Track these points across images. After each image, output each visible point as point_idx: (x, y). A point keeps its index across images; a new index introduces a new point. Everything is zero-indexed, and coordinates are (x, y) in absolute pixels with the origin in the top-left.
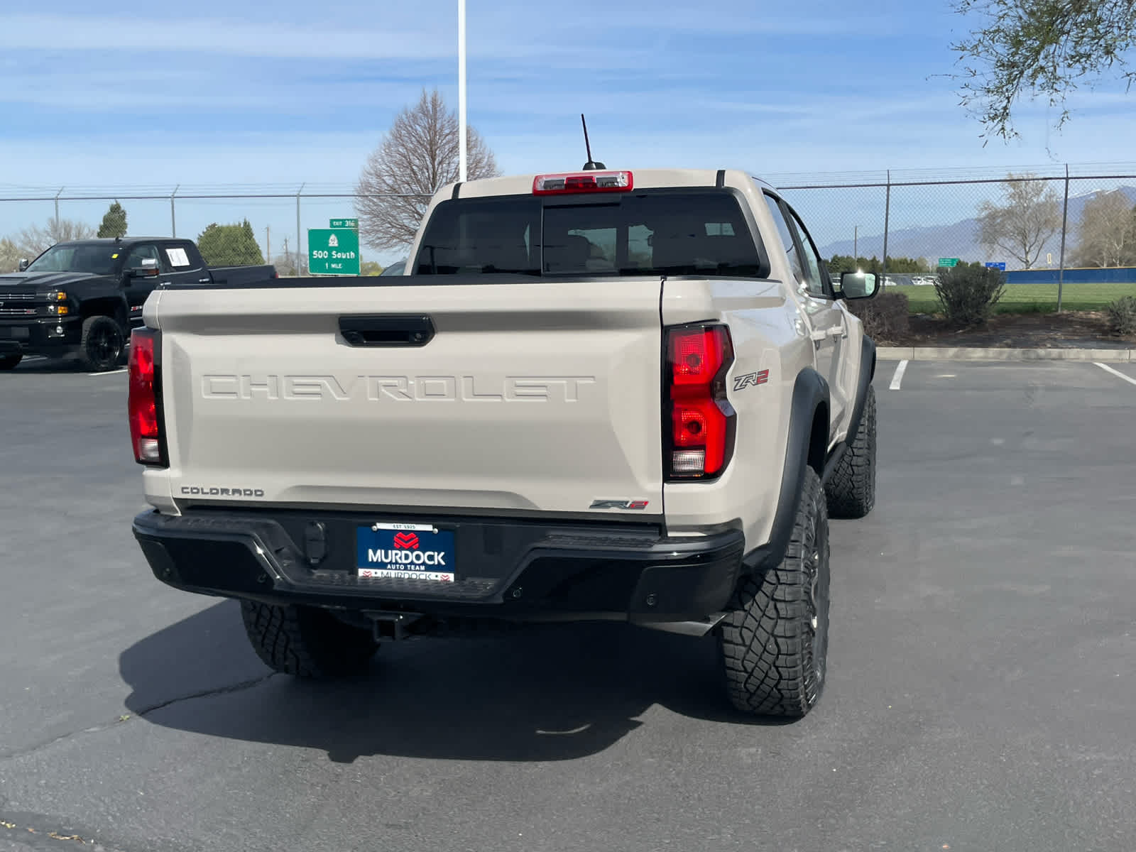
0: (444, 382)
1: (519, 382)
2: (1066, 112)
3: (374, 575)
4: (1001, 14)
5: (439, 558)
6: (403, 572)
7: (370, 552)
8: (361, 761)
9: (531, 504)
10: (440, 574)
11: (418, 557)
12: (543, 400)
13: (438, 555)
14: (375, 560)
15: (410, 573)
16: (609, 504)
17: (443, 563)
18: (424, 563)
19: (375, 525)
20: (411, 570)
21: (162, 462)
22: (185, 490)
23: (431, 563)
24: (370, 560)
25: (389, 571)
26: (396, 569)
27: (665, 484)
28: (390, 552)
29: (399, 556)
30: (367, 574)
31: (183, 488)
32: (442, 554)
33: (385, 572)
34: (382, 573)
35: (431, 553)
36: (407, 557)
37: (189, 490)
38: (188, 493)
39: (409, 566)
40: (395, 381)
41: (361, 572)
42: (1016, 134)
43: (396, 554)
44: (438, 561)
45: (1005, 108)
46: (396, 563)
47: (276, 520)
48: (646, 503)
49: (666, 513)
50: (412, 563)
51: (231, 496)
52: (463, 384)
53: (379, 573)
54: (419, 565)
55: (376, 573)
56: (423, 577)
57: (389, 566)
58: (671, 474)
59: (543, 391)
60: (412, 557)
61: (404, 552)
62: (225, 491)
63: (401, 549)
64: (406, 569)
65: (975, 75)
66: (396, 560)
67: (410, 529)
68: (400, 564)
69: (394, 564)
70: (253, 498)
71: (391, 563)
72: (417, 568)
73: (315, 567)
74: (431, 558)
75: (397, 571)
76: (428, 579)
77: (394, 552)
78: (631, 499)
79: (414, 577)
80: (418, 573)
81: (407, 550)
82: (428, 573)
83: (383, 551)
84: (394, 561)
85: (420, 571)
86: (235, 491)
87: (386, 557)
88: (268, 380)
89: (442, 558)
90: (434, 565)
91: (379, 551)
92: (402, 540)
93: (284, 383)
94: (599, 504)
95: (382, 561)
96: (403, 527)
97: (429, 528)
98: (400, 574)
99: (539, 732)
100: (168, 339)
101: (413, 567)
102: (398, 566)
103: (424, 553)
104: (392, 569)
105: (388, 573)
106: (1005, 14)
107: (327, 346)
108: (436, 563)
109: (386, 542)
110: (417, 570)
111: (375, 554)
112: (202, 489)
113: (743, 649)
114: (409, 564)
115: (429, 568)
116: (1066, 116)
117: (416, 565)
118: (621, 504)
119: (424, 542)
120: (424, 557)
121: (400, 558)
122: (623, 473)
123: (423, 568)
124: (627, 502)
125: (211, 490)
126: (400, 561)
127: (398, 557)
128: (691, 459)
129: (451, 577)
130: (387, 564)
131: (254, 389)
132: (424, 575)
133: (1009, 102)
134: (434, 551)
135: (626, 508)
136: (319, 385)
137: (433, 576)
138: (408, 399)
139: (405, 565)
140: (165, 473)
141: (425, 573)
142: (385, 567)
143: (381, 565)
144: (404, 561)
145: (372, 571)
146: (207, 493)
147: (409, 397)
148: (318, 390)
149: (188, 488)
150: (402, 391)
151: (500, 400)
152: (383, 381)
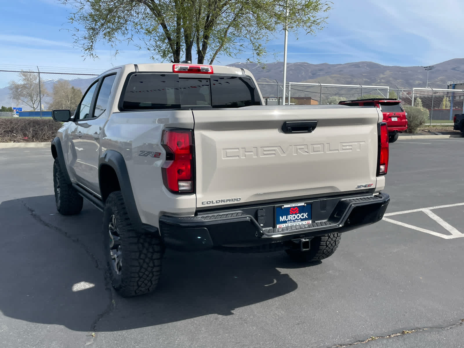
0: (320, 146)
1: (344, 144)
2: (117, 50)
3: (282, 227)
4: (81, 7)
5: (305, 215)
6: (293, 223)
7: (281, 217)
9: (338, 189)
10: (306, 222)
11: (298, 217)
12: (351, 150)
13: (305, 214)
14: (282, 221)
15: (296, 223)
16: (361, 187)
17: (307, 217)
18: (300, 218)
19: (283, 206)
22: (204, 203)
23: (303, 218)
24: (281, 221)
25: (288, 224)
27: (377, 177)
28: (288, 216)
30: (280, 227)
32: (307, 213)
33: (287, 224)
34: (286, 225)
35: (303, 214)
36: (294, 217)
37: (206, 203)
39: (295, 221)
40: (303, 147)
41: (278, 226)
42: (97, 57)
43: (291, 217)
44: (305, 217)
45: (92, 46)
48: (372, 184)
49: (377, 187)
50: (296, 219)
51: (225, 203)
52: (326, 145)
53: (284, 225)
54: (299, 219)
57: (288, 222)
58: (378, 174)
59: (351, 147)
60: (296, 217)
61: (293, 215)
62: (222, 201)
63: (292, 215)
64: (294, 221)
65: (78, 31)
66: (291, 219)
67: (296, 206)
68: (292, 220)
69: (290, 221)
70: (236, 202)
71: (289, 221)
72: (298, 221)
74: (303, 216)
75: (291, 223)
76: (303, 224)
77: (290, 216)
80: (299, 223)
81: (294, 214)
82: (302, 222)
83: (285, 216)
84: (290, 220)
85: (299, 222)
86: (227, 200)
87: (287, 218)
88: (253, 150)
89: (307, 215)
90: (304, 218)
91: (284, 216)
92: (293, 210)
93: (260, 150)
94: (359, 187)
95: (285, 220)
96: (293, 205)
97: (303, 204)
98: (292, 224)
102: (291, 221)
103: (300, 215)
104: (289, 223)
106: (83, 8)
107: (276, 134)
108: (305, 218)
109: (287, 212)
111: (282, 218)
112: (212, 201)
114: (295, 220)
115: (302, 220)
116: (117, 52)
117: (297, 219)
118: (365, 186)
119: (301, 210)
120: (300, 216)
121: (292, 218)
123: (300, 220)
124: (367, 185)
125: (216, 201)
126: (292, 219)
127: (291, 218)
129: (310, 222)
130: (287, 221)
131: (247, 154)
132: (301, 223)
133: (93, 44)
134: (304, 213)
136: (275, 150)
137: (304, 222)
138: (308, 154)
139: (294, 220)
140: (193, 196)
141: (301, 222)
142: (287, 222)
143: (285, 222)
144: (293, 219)
145: (282, 225)
146: (214, 203)
147: (308, 153)
148: (274, 152)
149: (205, 202)
150: (306, 150)
151: (338, 152)
152: (299, 147)
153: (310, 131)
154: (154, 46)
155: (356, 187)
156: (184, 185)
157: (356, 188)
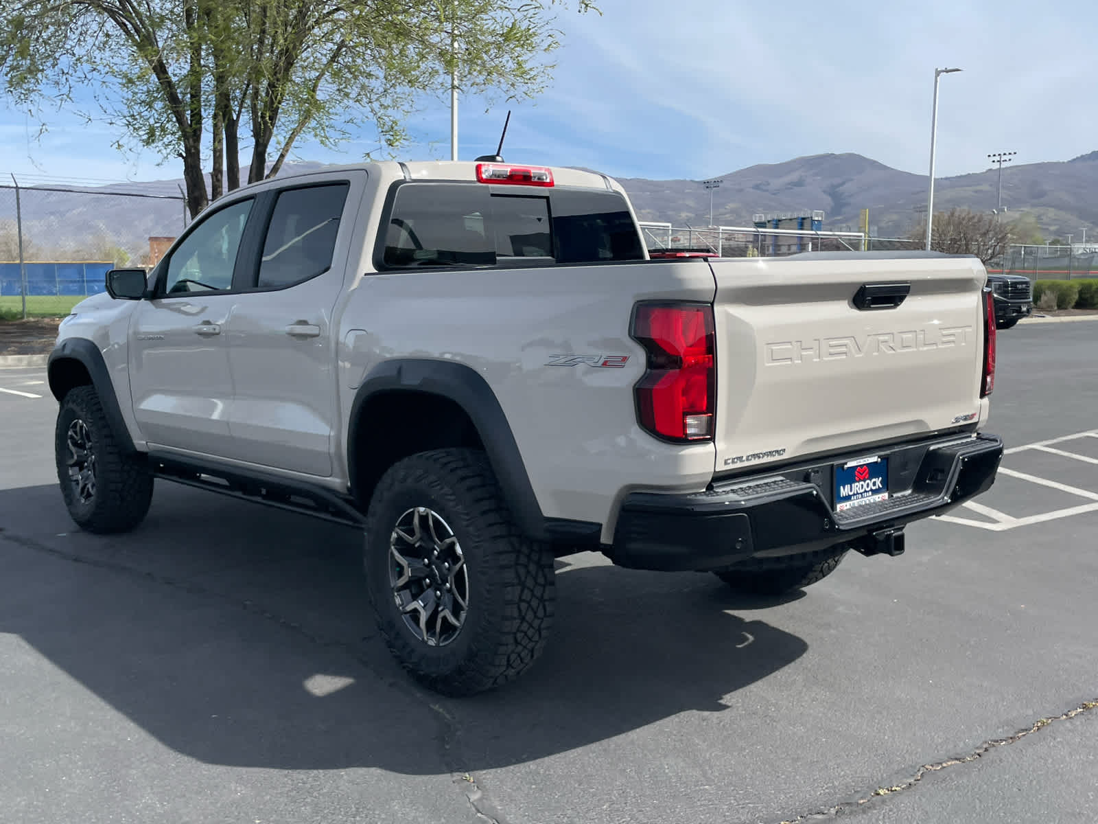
0: (911, 335)
1: (944, 332)
2: (44, 124)
3: (845, 508)
5: (878, 481)
6: (862, 500)
7: (842, 487)
10: (881, 495)
12: (953, 345)
15: (865, 499)
18: (871, 490)
19: (847, 464)
20: (865, 497)
22: (728, 461)
24: (842, 496)
25: (854, 502)
26: (857, 499)
27: (981, 400)
28: (853, 485)
30: (842, 508)
31: (725, 460)
33: (851, 502)
34: (850, 504)
37: (731, 461)
38: (730, 464)
40: (886, 338)
41: (838, 507)
46: (858, 494)
47: (782, 475)
48: (974, 415)
49: (978, 420)
51: (761, 459)
55: (846, 505)
57: (853, 498)
58: (983, 393)
62: (756, 456)
63: (859, 482)
64: (862, 496)
67: (864, 463)
70: (777, 458)
71: (854, 495)
72: (868, 494)
75: (858, 501)
76: (874, 501)
79: (868, 502)
80: (869, 498)
81: (861, 481)
82: (874, 497)
85: (870, 496)
86: (764, 455)
88: (813, 344)
91: (846, 486)
92: (859, 473)
93: (823, 345)
94: (957, 420)
95: (849, 495)
96: (861, 462)
97: (875, 459)
98: (860, 503)
100: (721, 311)
102: (858, 496)
104: (855, 500)
109: (852, 476)
112: (741, 457)
115: (875, 492)
119: (872, 471)
123: (870, 493)
124: (968, 416)
125: (746, 457)
128: (989, 381)
129: (886, 496)
130: (851, 496)
131: (803, 353)
136: (846, 345)
137: (877, 498)
138: (894, 352)
139: (861, 493)
140: (710, 447)
142: (851, 499)
143: (848, 498)
145: (844, 504)
146: (744, 461)
147: (894, 350)
148: (844, 349)
149: (730, 459)
150: (891, 345)
151: (935, 347)
152: (881, 338)
153: (896, 305)
154: (125, 117)
156: (693, 425)
157: (953, 423)
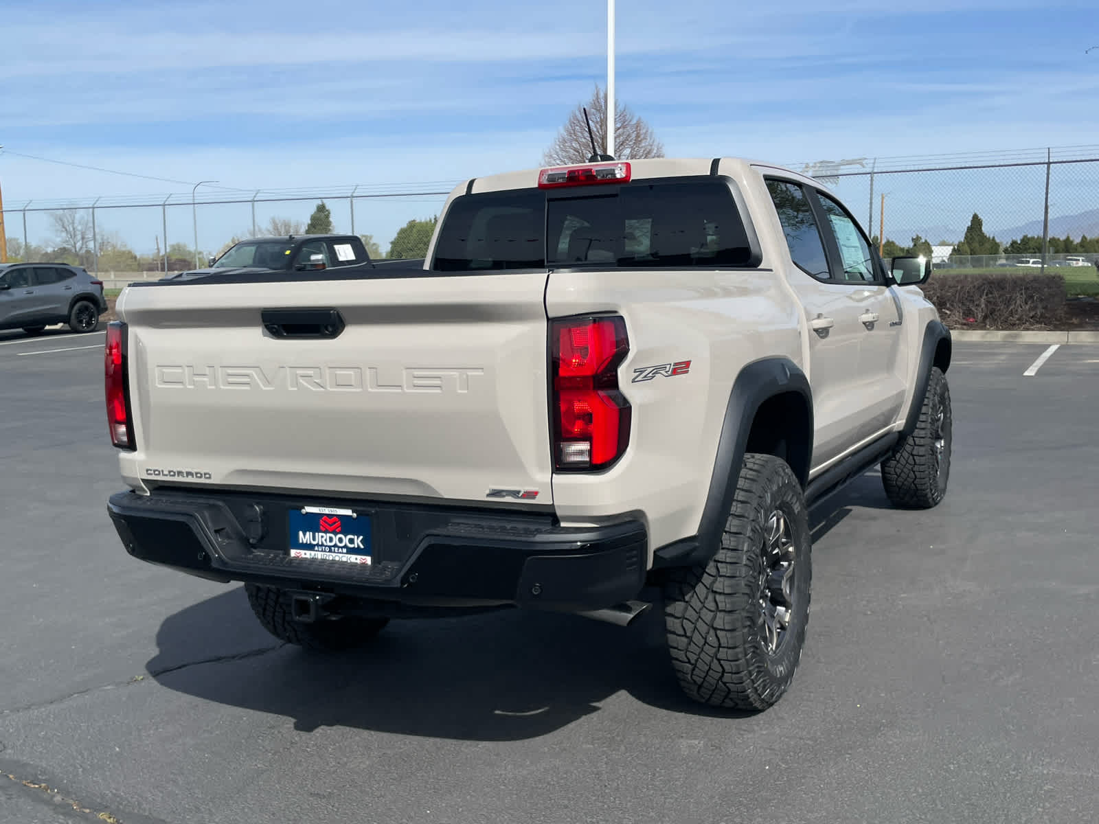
0: (351, 372)
1: (417, 373)
3: (303, 556)
5: (358, 542)
6: (328, 554)
7: (301, 533)
8: (321, 731)
9: (436, 492)
10: (359, 557)
11: (341, 540)
12: (438, 391)
13: (358, 539)
14: (305, 542)
15: (334, 555)
16: (504, 494)
17: (362, 547)
18: (345, 546)
19: (304, 508)
20: (334, 552)
21: (131, 446)
22: (149, 472)
23: (352, 546)
24: (301, 541)
25: (316, 553)
26: (322, 551)
27: (554, 475)
28: (317, 534)
29: (325, 538)
30: (298, 555)
31: (147, 470)
32: (361, 537)
33: (313, 553)
34: (310, 554)
35: (351, 537)
36: (331, 539)
37: (152, 472)
38: (151, 474)
39: (333, 548)
40: (310, 372)
41: (293, 553)
43: (322, 537)
44: (358, 545)
46: (322, 545)
47: (224, 501)
48: (537, 493)
49: (555, 503)
50: (335, 546)
51: (186, 478)
52: (368, 374)
53: (307, 554)
54: (342, 548)
55: (305, 554)
56: (344, 559)
57: (316, 548)
59: (437, 382)
60: (336, 540)
61: (329, 535)
62: (180, 473)
63: (326, 532)
64: (330, 551)
66: (322, 542)
67: (333, 513)
68: (326, 546)
69: (320, 546)
70: (203, 481)
71: (318, 545)
72: (340, 550)
73: (254, 546)
74: (351, 541)
75: (322, 553)
76: (349, 561)
77: (321, 534)
78: (523, 489)
79: (337, 559)
80: (341, 555)
81: (329, 533)
82: (349, 556)
83: (311, 533)
84: (320, 543)
85: (343, 553)
86: (188, 474)
87: (314, 539)
88: (207, 371)
89: (361, 541)
90: (354, 547)
91: (308, 533)
92: (326, 523)
93: (220, 371)
94: (495, 493)
95: (310, 544)
96: (327, 511)
97: (348, 512)
98: (325, 556)
99: (497, 712)
100: (133, 331)
101: (336, 549)
102: (324, 548)
103: (345, 536)
104: (318, 551)
105: (315, 555)
107: (254, 338)
108: (356, 546)
109: (314, 523)
110: (340, 553)
111: (304, 536)
112: (162, 471)
113: (684, 639)
114: (333, 546)
115: (351, 551)
117: (339, 547)
118: (515, 493)
119: (344, 526)
120: (346, 540)
121: (326, 540)
122: (514, 463)
123: (345, 550)
124: (519, 492)
125: (170, 472)
126: (325, 544)
127: (323, 539)
128: (578, 450)
129: (368, 560)
130: (315, 545)
131: (196, 379)
134: (354, 535)
135: (518, 497)
136: (248, 375)
137: (353, 558)
138: (322, 389)
139: (330, 547)
140: (133, 455)
141: (346, 555)
142: (313, 548)
143: (310, 547)
144: (329, 544)
145: (303, 552)
146: (166, 475)
147: (322, 387)
148: (247, 380)
149: (151, 470)
150: (317, 381)
151: (402, 391)
152: (300, 372)
155: (488, 492)
